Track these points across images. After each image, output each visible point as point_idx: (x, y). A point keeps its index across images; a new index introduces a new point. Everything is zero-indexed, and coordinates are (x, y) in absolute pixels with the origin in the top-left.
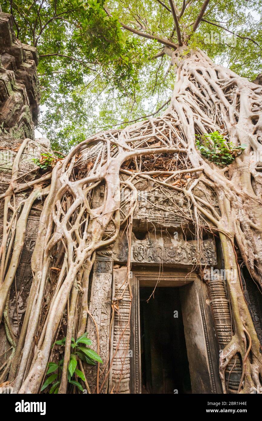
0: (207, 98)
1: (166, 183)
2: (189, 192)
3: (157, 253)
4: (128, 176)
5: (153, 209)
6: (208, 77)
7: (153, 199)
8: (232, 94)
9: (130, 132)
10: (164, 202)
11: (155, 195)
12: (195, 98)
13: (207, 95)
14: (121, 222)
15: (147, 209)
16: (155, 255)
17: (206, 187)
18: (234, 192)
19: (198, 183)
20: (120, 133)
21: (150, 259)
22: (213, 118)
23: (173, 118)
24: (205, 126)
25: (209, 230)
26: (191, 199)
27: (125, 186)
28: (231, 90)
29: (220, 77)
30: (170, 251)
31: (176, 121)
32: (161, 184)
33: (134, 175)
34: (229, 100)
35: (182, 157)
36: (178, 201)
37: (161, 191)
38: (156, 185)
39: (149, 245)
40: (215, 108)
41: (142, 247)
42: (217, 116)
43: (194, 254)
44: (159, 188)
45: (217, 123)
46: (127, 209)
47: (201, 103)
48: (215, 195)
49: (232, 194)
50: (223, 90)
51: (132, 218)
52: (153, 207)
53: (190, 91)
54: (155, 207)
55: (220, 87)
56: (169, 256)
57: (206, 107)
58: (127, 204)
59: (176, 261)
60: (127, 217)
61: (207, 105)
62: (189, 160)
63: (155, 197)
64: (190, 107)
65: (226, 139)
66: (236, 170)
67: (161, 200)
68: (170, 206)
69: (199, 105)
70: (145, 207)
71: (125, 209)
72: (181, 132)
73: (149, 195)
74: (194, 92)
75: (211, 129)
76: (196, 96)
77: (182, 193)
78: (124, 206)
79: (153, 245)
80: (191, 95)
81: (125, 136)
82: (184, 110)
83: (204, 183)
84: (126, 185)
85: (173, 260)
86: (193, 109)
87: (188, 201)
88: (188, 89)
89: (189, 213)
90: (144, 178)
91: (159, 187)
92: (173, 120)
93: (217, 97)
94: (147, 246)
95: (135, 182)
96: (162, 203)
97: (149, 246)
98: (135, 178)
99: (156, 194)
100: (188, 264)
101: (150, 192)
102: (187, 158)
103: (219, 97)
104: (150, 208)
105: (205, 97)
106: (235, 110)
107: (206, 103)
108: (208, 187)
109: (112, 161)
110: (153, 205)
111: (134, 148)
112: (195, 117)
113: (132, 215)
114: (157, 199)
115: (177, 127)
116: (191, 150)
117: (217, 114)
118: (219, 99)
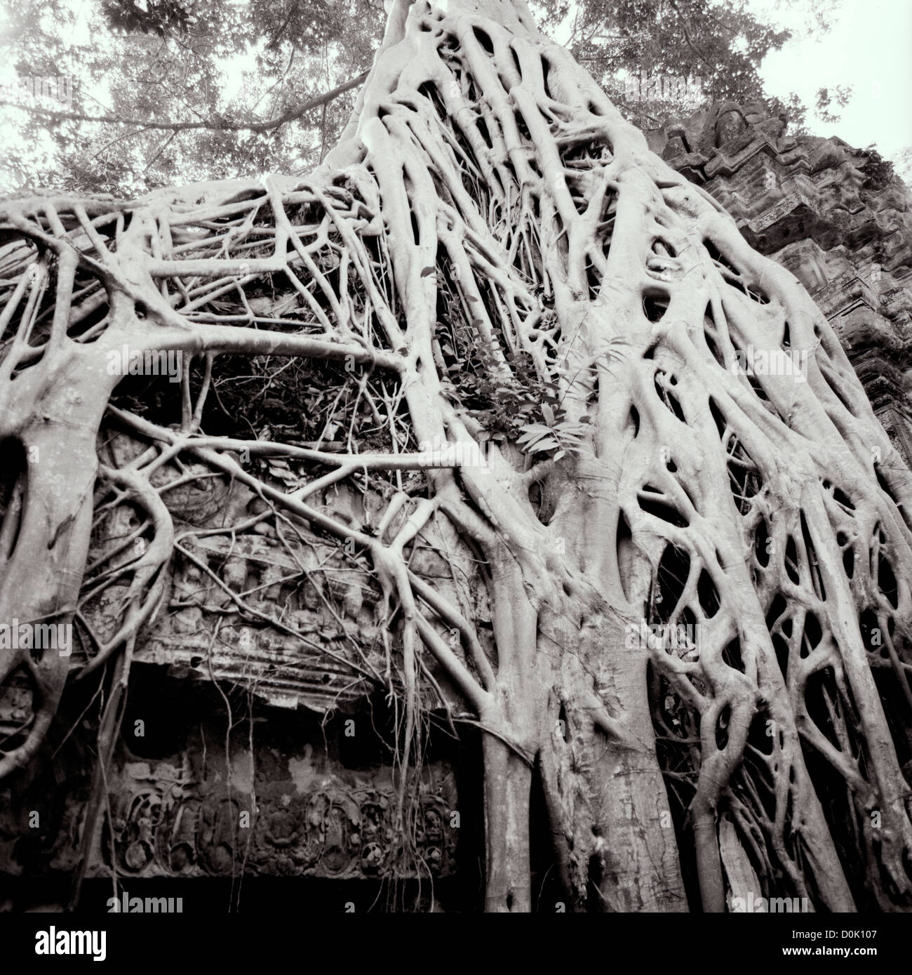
0: (498, 155)
1: (304, 500)
2: (390, 556)
3: (219, 825)
4: (137, 447)
5: (231, 620)
6: (510, 72)
7: (237, 571)
8: (587, 174)
9: (174, 221)
10: (286, 587)
11: (248, 550)
12: (452, 136)
13: (496, 141)
14: (74, 673)
15: (206, 614)
16: (208, 837)
17: (456, 539)
18: (557, 578)
19: (432, 517)
20: (128, 218)
21: (183, 856)
22: (505, 241)
23: (362, 200)
24: (476, 267)
25: (446, 725)
26: (396, 590)
27: (117, 490)
28: (588, 158)
29: (554, 91)
30: (278, 814)
31: (370, 218)
32: (282, 505)
33: (171, 444)
34: (575, 192)
35: (379, 388)
36: (344, 591)
37: (278, 539)
38: (259, 506)
39: (187, 787)
40: (518, 205)
41: (154, 800)
42: (521, 235)
43: (373, 828)
44: (270, 520)
45: (517, 263)
46: (115, 609)
47: (470, 163)
48: (484, 573)
49: (549, 587)
50: (562, 148)
51: (130, 655)
52: (233, 609)
53: (435, 98)
54: (242, 610)
55: (552, 131)
56: (268, 841)
57: (485, 186)
58: (114, 583)
59: (299, 862)
60: (105, 649)
61: (492, 182)
62: (404, 406)
63: (250, 563)
64: (430, 169)
65: (546, 343)
66: (572, 486)
67: (271, 577)
68: (305, 607)
69: (461, 169)
70: (197, 606)
71: (102, 609)
72: (382, 266)
73: (223, 551)
74: (449, 111)
75: (497, 286)
76: (457, 129)
77: (363, 555)
78: (101, 593)
79: (205, 785)
80: (439, 119)
81: (149, 239)
82: (406, 176)
83: (452, 521)
84: (122, 486)
85: (283, 858)
86: (438, 179)
87: (382, 593)
88: (429, 88)
89: (382, 649)
90: (213, 467)
91: (273, 516)
92: (361, 208)
93: (533, 164)
94: (178, 791)
95: (173, 479)
96: (275, 592)
97: (187, 794)
98: (170, 463)
99: (255, 548)
100: (346, 875)
101: (228, 535)
102: (398, 398)
103: (540, 166)
104: (219, 614)
105: (490, 145)
106: (592, 239)
107: (488, 171)
108: (464, 537)
109: (73, 358)
110: (233, 601)
111: (181, 305)
112: (442, 216)
113: (131, 645)
114: (256, 569)
115: (371, 242)
116: (419, 362)
117: (522, 228)
118: (541, 175)
